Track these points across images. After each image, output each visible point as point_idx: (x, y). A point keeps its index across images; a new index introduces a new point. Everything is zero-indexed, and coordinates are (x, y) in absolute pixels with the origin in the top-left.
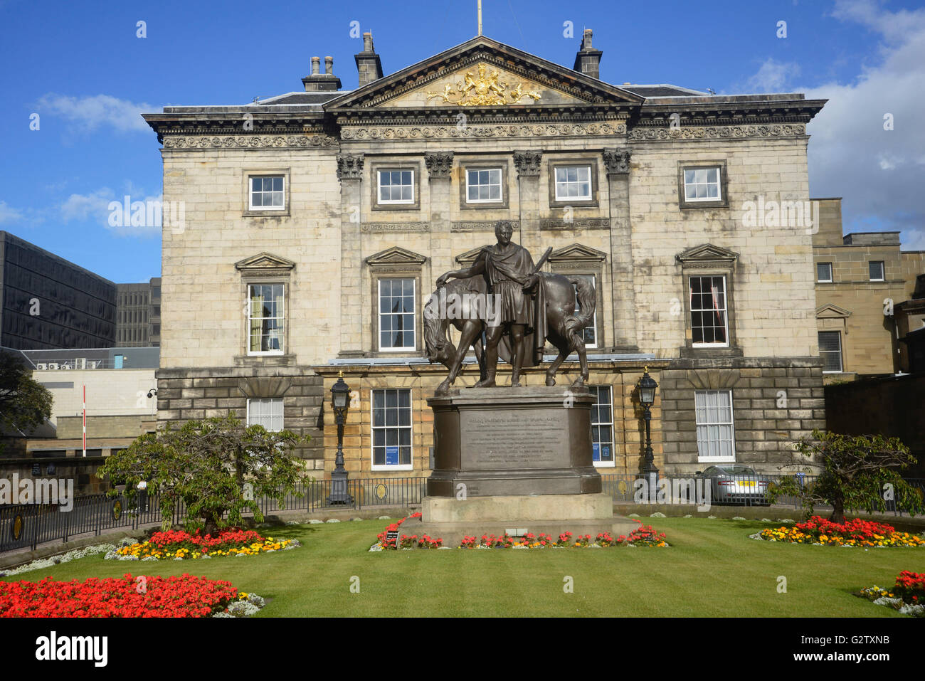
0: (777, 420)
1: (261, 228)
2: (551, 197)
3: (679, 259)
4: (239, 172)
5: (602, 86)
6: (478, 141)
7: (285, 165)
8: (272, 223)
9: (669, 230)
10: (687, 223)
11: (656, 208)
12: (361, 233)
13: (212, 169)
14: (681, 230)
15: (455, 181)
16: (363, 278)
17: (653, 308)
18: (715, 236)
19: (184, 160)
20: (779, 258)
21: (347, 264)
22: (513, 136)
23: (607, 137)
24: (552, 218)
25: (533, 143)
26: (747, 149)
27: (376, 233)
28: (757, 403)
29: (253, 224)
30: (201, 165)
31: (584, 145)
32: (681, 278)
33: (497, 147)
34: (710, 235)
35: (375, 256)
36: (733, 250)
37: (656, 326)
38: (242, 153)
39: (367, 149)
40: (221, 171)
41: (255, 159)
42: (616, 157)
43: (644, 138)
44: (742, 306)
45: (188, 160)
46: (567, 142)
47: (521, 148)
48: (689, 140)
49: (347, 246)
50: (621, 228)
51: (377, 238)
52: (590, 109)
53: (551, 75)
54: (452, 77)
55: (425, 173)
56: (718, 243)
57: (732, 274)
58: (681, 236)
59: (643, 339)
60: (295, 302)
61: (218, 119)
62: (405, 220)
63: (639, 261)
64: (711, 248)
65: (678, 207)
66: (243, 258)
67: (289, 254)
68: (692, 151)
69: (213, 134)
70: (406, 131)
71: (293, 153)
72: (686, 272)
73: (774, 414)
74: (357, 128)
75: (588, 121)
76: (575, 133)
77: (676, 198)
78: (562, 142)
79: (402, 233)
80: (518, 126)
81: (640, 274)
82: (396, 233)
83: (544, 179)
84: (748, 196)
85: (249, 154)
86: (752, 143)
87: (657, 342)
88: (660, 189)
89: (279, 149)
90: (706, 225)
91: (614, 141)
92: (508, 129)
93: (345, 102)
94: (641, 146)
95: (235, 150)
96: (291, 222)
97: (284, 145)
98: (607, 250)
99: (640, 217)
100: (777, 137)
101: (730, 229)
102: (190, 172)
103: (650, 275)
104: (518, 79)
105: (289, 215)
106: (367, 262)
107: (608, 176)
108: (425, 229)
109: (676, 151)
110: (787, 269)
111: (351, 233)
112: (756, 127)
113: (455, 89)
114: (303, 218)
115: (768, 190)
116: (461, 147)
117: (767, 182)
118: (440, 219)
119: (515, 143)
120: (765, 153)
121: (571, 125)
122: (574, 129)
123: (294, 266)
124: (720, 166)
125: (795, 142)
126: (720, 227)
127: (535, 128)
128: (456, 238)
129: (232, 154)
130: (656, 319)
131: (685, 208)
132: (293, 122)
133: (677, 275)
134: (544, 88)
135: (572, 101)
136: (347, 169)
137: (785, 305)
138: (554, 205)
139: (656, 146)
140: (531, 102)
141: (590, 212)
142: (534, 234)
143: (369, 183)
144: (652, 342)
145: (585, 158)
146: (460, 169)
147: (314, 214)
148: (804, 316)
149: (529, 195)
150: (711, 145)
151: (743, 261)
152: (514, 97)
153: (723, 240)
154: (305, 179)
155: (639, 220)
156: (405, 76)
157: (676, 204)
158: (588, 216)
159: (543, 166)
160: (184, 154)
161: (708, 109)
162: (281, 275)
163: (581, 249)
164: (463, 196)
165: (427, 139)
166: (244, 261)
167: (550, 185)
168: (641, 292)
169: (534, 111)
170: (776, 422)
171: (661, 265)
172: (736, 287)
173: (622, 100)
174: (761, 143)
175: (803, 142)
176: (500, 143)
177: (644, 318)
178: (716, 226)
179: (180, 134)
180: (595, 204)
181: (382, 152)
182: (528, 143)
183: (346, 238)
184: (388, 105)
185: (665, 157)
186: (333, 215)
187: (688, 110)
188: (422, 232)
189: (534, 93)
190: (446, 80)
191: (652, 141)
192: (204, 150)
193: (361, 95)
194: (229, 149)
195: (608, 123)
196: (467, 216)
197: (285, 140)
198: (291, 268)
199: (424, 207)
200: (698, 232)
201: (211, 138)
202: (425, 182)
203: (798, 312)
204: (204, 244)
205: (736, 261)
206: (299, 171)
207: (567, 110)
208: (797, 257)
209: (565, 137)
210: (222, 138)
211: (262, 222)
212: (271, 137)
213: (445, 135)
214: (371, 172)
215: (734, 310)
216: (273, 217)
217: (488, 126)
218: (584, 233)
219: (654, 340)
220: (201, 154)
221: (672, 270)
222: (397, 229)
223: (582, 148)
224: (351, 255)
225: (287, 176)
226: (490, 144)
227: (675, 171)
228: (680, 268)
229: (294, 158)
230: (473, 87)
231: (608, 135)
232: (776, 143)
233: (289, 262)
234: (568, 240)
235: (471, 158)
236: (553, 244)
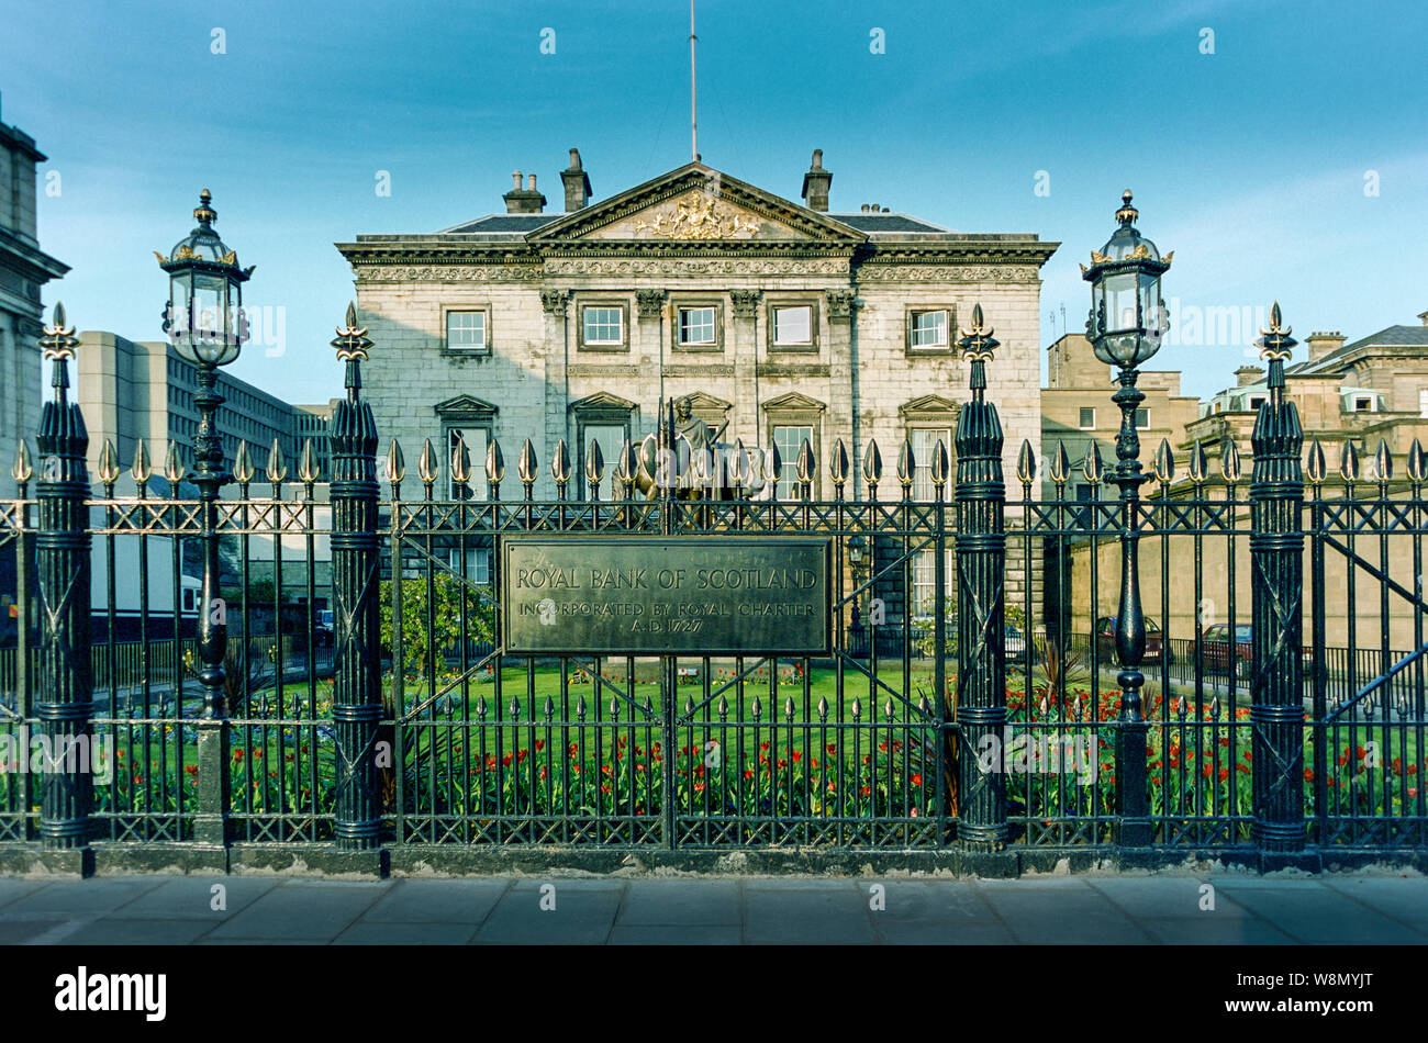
1: (460, 367)
2: (769, 341)
3: (903, 411)
4: (436, 306)
5: (824, 221)
6: (691, 277)
7: (485, 300)
8: (471, 363)
9: (893, 378)
10: (912, 372)
11: (879, 354)
12: (565, 376)
13: (408, 303)
14: (905, 378)
15: (667, 321)
16: (568, 424)
19: (378, 292)
20: (1006, 411)
21: (551, 409)
22: (729, 272)
23: (829, 276)
24: (770, 363)
25: (750, 281)
26: (978, 293)
27: (585, 376)
29: (452, 363)
30: (397, 299)
31: (803, 284)
32: (904, 431)
33: (710, 284)
34: (935, 385)
35: (580, 401)
38: (440, 287)
39: (572, 284)
40: (418, 306)
41: (454, 293)
42: (837, 298)
43: (871, 278)
45: (383, 293)
46: (787, 281)
47: (738, 287)
48: (918, 281)
49: (551, 390)
50: (842, 375)
51: (585, 381)
52: (813, 245)
53: (770, 207)
54: (663, 206)
55: (635, 312)
56: (942, 394)
57: (956, 426)
58: (904, 385)
61: (413, 248)
62: (613, 362)
63: (860, 410)
64: (935, 397)
65: (903, 354)
66: (442, 401)
67: (490, 396)
68: (920, 293)
69: (408, 264)
70: (614, 264)
71: (494, 287)
72: (910, 424)
74: (562, 261)
75: (809, 258)
76: (795, 271)
77: (902, 345)
78: (781, 281)
79: (609, 376)
80: (734, 262)
82: (603, 376)
83: (761, 321)
85: (446, 286)
86: (982, 286)
88: (885, 333)
89: (477, 282)
90: (933, 375)
91: (835, 281)
92: (724, 265)
93: (548, 233)
94: (868, 286)
95: (433, 282)
96: (492, 362)
97: (484, 278)
98: (826, 400)
99: (865, 363)
100: (1009, 281)
102: (385, 306)
103: (871, 427)
104: (734, 209)
105: (490, 354)
106: (571, 408)
107: (830, 319)
108: (634, 372)
109: (902, 293)
110: (1014, 422)
111: (555, 376)
112: (989, 268)
113: (667, 220)
114: (506, 357)
116: (673, 284)
118: (649, 362)
119: (731, 280)
120: (996, 298)
121: (791, 262)
122: (796, 267)
123: (496, 410)
124: (949, 311)
125: (1027, 287)
126: (946, 376)
127: (753, 264)
128: (667, 383)
129: (429, 286)
131: (911, 355)
132: (493, 254)
133: (899, 427)
134: (763, 221)
135: (792, 236)
136: (554, 303)
138: (772, 350)
139: (881, 287)
140: (749, 236)
141: (810, 358)
142: (749, 381)
143: (574, 322)
145: (805, 299)
146: (671, 308)
147: (517, 354)
149: (745, 337)
150: (941, 287)
152: (730, 230)
153: (948, 390)
154: (508, 315)
155: (864, 366)
156: (614, 204)
157: (901, 350)
158: (807, 362)
159: (763, 306)
160: (379, 287)
161: (936, 248)
162: (484, 418)
163: (799, 397)
164: (675, 338)
165: (637, 274)
166: (443, 404)
167: (769, 327)
168: (861, 445)
169: (750, 245)
171: (883, 416)
173: (845, 237)
174: (992, 286)
175: (1036, 287)
176: (715, 280)
178: (943, 376)
179: (372, 264)
180: (815, 349)
181: (592, 287)
182: (744, 281)
183: (548, 381)
184: (593, 237)
185: (892, 298)
186: (536, 355)
187: (916, 249)
188: (630, 376)
189: (751, 226)
190: (657, 209)
191: (878, 281)
192: (400, 282)
193: (565, 225)
194: (426, 281)
195: (831, 260)
196: (678, 360)
197: (485, 272)
198: (492, 413)
199: (633, 349)
200: (923, 382)
201: (408, 268)
204: (402, 385)
206: (501, 306)
207: (787, 245)
208: (1023, 411)
209: (782, 275)
210: (418, 269)
211: (462, 362)
212: (471, 268)
213: (656, 270)
214: (577, 310)
216: (473, 356)
217: (702, 261)
218: (802, 380)
220: (396, 287)
221: (895, 422)
222: (603, 372)
223: (800, 287)
224: (555, 400)
225: (488, 312)
226: (704, 281)
227: (901, 315)
228: (903, 419)
229: (494, 292)
230: (686, 217)
231: (830, 274)
232: (1008, 287)
233: (491, 406)
234: (781, 388)
235: (684, 295)
236: (770, 391)
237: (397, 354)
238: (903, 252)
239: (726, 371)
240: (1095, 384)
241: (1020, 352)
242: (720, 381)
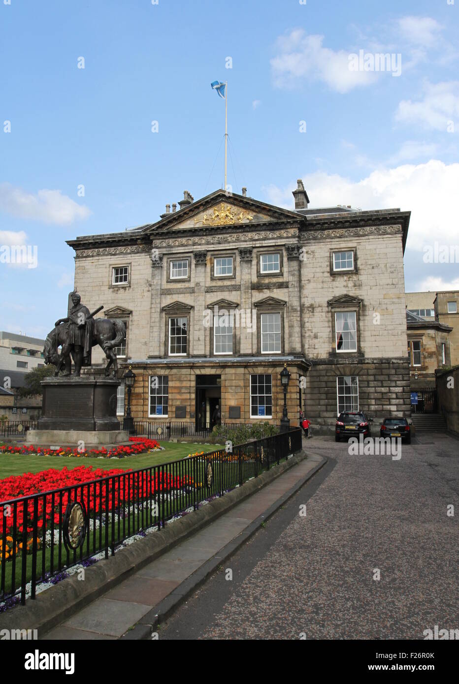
0: (382, 393)
1: (117, 293)
2: (258, 271)
3: (330, 304)
4: (108, 266)
5: (283, 211)
6: (220, 243)
7: (129, 261)
8: (122, 291)
9: (324, 287)
10: (334, 283)
11: (317, 275)
12: (161, 294)
13: (96, 265)
14: (331, 287)
15: (209, 266)
16: (161, 318)
17: (315, 331)
18: (350, 289)
19: (84, 262)
20: (386, 301)
21: (153, 310)
22: (238, 240)
23: (287, 238)
24: (258, 283)
25: (248, 243)
26: (368, 241)
27: (169, 294)
28: (372, 384)
29: (113, 292)
30: (91, 264)
31: (275, 243)
32: (330, 314)
33: (229, 246)
34: (347, 289)
35: (167, 306)
36: (360, 297)
37: (316, 341)
38: (109, 257)
39: (165, 251)
40: (101, 266)
41: (116, 259)
42: (292, 248)
43: (311, 237)
44: (364, 329)
45: (86, 262)
46: (266, 242)
47: (242, 246)
48: (336, 237)
49: (154, 301)
50: (294, 287)
51: (169, 297)
52: (277, 223)
53: (258, 207)
54: (207, 211)
55: (194, 262)
56: (351, 294)
57: (359, 311)
58: (331, 290)
59: (309, 348)
60: (131, 331)
61: (98, 241)
62: (183, 287)
63: (307, 304)
64: (346, 296)
65: (329, 274)
67: (129, 306)
68: (337, 243)
69: (97, 248)
70: (184, 241)
71: (133, 255)
72: (333, 310)
73: (381, 390)
74: (160, 241)
75: (277, 229)
76: (270, 236)
77: (328, 269)
78: (263, 242)
79: (181, 293)
80: (241, 235)
81: (308, 312)
82: (178, 294)
83: (254, 262)
84: (368, 266)
85: (112, 257)
86: (371, 237)
87: (316, 350)
88: (320, 264)
89: (126, 253)
90: (345, 284)
91: (291, 240)
92: (235, 237)
93: (153, 228)
94: (309, 241)
95: (107, 255)
96: (131, 290)
97: (129, 251)
98: (286, 299)
99: (308, 280)
100: (385, 233)
101: (358, 286)
102: (86, 267)
103: (313, 312)
104: (241, 209)
105: (130, 287)
106: (163, 310)
107: (288, 259)
108: (192, 291)
109: (328, 243)
110: (390, 307)
111: (156, 294)
112: (374, 228)
113: (209, 217)
114: (137, 288)
115: (380, 262)
116: (211, 247)
117: (380, 258)
118: (200, 285)
119: (239, 243)
120: (379, 242)
121: (268, 232)
122: (270, 235)
123: (131, 312)
124: (353, 251)
125: (395, 236)
126: (353, 284)
127: (250, 235)
128: (208, 295)
129: (105, 257)
130: (316, 337)
131: (333, 274)
132: (132, 240)
133: (328, 312)
134: (255, 214)
135: (269, 220)
136: (156, 261)
137: (389, 327)
138: (259, 275)
139: (317, 241)
140: (248, 221)
141: (279, 279)
142: (248, 292)
143: (166, 268)
144: (313, 350)
145: (276, 249)
146: (211, 259)
147: (141, 285)
148: (399, 333)
149: (246, 271)
150: (348, 239)
151: (366, 304)
152: (238, 219)
153: (354, 292)
154: (139, 268)
155: (308, 282)
156: (183, 212)
157: (328, 272)
158: (277, 281)
159: (254, 255)
160: (84, 259)
161: (344, 220)
162: (125, 317)
163: (272, 299)
164: (213, 273)
165: (194, 244)
166: (109, 310)
167: (257, 265)
168: (308, 322)
169: (247, 226)
170: (382, 395)
171: (319, 306)
172: (361, 318)
173: (294, 218)
174: (376, 237)
176: (231, 244)
177: (309, 336)
178: (351, 284)
179: (82, 249)
180: (281, 274)
181: (171, 252)
182: (245, 243)
183: (153, 297)
184: (175, 228)
185: (323, 246)
186: (149, 285)
187: (333, 221)
188: (191, 293)
189: (249, 217)
190: (205, 213)
191: (315, 238)
192: (93, 256)
193: (161, 224)
194: (104, 255)
195: (289, 230)
196: (214, 284)
197: (129, 249)
198: (129, 314)
199: (192, 280)
200: (341, 288)
201: (97, 250)
202: (193, 266)
203: (396, 331)
204: (91, 302)
205: (361, 304)
206: (136, 264)
207: (264, 224)
208: (396, 300)
209: (264, 239)
210: (101, 250)
211: (118, 291)
212: (123, 248)
213: (203, 241)
214: (167, 263)
215: (360, 331)
216: (123, 288)
217: (225, 236)
218: (275, 290)
219: (315, 348)
220: (91, 258)
221: (325, 309)
222: (178, 291)
223: (274, 244)
224: (155, 306)
225: (130, 267)
226: (226, 245)
227: (328, 254)
228: (330, 308)
229: (133, 258)
230: (218, 216)
231: (288, 237)
232: (385, 236)
233: (129, 310)
234: (266, 294)
235: (217, 252)
236: (258, 296)
237: (90, 289)
238: (326, 223)
239: (237, 288)
241: (392, 270)
242: (234, 293)
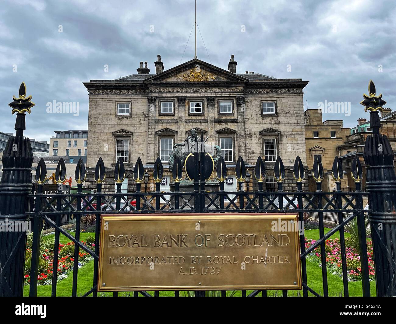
0: (293, 187)
1: (121, 121)
2: (218, 112)
3: (261, 133)
4: (114, 102)
5: (236, 76)
6: (194, 93)
7: (130, 100)
8: (125, 119)
9: (257, 123)
10: (263, 121)
11: (253, 116)
12: (155, 123)
13: (105, 101)
14: (261, 123)
15: (187, 106)
16: (155, 138)
17: (252, 149)
18: (273, 125)
19: (96, 98)
20: (294, 133)
21: (150, 133)
22: (206, 92)
24: (219, 119)
25: (212, 94)
26: (283, 97)
27: (160, 123)
28: (286, 182)
29: (119, 119)
30: (102, 100)
31: (229, 95)
32: (261, 139)
33: (201, 95)
34: (271, 125)
35: (159, 131)
36: (279, 130)
37: (253, 155)
38: (116, 96)
39: (157, 95)
40: (109, 102)
41: (120, 98)
42: (240, 99)
43: (249, 92)
44: (281, 149)
45: (97, 98)
46: (224, 94)
47: (209, 96)
48: (264, 94)
49: (150, 127)
50: (241, 122)
51: (160, 125)
52: (232, 83)
53: (219, 72)
54: (186, 72)
55: (177, 103)
56: (273, 128)
57: (278, 138)
58: (261, 125)
59: (248, 159)
60: (132, 146)
61: (107, 84)
62: (170, 119)
63: (247, 133)
64: (271, 129)
65: (260, 115)
66: (115, 131)
67: (131, 130)
68: (265, 97)
69: (106, 89)
70: (170, 89)
71: (132, 96)
72: (263, 137)
73: (292, 185)
74: (154, 88)
75: (231, 87)
76: (226, 91)
77: (260, 112)
78: (222, 94)
79: (169, 123)
80: (208, 88)
81: (248, 137)
82: (167, 123)
83: (216, 106)
84: (284, 112)
85: (118, 96)
86: (285, 95)
87: (253, 161)
88: (255, 109)
89: (128, 94)
90: (270, 122)
91: (239, 94)
92: (204, 89)
93: (150, 80)
94: (249, 95)
95: (113, 94)
96: (131, 119)
98: (236, 130)
99: (248, 118)
100: (292, 93)
101: (277, 123)
102: (98, 102)
103: (251, 138)
104: (208, 73)
105: (131, 117)
106: (156, 133)
107: (237, 105)
108: (176, 122)
109: (260, 97)
110: (297, 137)
111: (151, 123)
112: (286, 89)
113: (187, 76)
114: (136, 117)
115: (290, 110)
116: (189, 95)
117: (290, 108)
118: (181, 118)
119: (206, 94)
120: (289, 98)
121: (225, 88)
123: (132, 134)
124: (275, 102)
125: (299, 95)
126: (274, 122)
127: (213, 89)
128: (187, 125)
129: (112, 96)
130: (253, 153)
131: (263, 116)
132: (133, 86)
133: (260, 138)
134: (216, 76)
135: (225, 81)
136: (151, 101)
137: (296, 148)
138: (219, 114)
139: (253, 95)
140: (212, 80)
141: (231, 117)
142: (213, 124)
143: (158, 106)
144: (251, 160)
145: (229, 99)
146: (188, 102)
147: (139, 116)
148: (302, 152)
149: (211, 111)
150: (272, 95)
151: (282, 134)
152: (206, 79)
153: (275, 127)
154: (137, 104)
155: (248, 119)
156: (170, 71)
157: (260, 114)
158: (230, 118)
159: (216, 102)
160: (96, 96)
161: (270, 83)
162: (128, 136)
163: (228, 129)
164: (189, 111)
165: (177, 92)
166: (115, 132)
167: (218, 108)
168: (248, 144)
169: (213, 83)
170: (293, 188)
171: (254, 134)
172: (280, 142)
173: (242, 80)
174: (288, 95)
175: (302, 95)
176: (202, 94)
177: (249, 152)
178: (273, 122)
179: (94, 89)
180: (233, 114)
181: (162, 96)
183: (150, 125)
184: (164, 81)
185: (256, 99)
186: (146, 117)
187: (264, 84)
189: (213, 78)
190: (184, 73)
192: (103, 95)
193: (155, 77)
194: (111, 94)
195: (237, 88)
196: (190, 118)
197: (130, 91)
198: (131, 135)
199: (176, 115)
200: (267, 124)
201: (105, 90)
202: (176, 106)
203: (300, 151)
204: (102, 126)
205: (280, 134)
206: (135, 102)
207: (224, 83)
208: (300, 133)
209: (223, 92)
210: (109, 90)
211: (122, 119)
212: (125, 91)
213: (183, 91)
214: (159, 103)
215: (279, 150)
217: (198, 88)
218: (229, 124)
219: (252, 160)
220: (102, 96)
221: (258, 136)
223: (229, 96)
224: (151, 130)
225: (131, 103)
226: (198, 94)
227: (260, 104)
228: (261, 136)
229: (133, 98)
230: (193, 75)
231: (237, 92)
232: (293, 95)
233: (130, 132)
234: (224, 126)
235: (192, 98)
236: (219, 127)
237: (101, 117)
238: (260, 85)
239: (206, 121)
240: (318, 124)
241: (298, 115)
242: (203, 124)
